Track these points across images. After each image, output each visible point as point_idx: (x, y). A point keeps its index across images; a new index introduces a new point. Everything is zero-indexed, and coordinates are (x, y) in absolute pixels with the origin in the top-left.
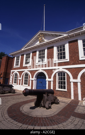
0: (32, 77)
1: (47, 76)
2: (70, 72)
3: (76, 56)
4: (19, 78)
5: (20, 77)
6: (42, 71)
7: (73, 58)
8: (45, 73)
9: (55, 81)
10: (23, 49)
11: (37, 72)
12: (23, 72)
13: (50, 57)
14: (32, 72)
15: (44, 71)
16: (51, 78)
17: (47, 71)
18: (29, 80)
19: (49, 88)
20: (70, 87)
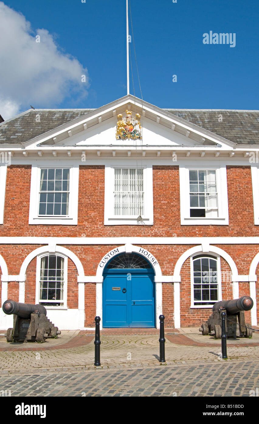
1: (157, 268)
2: (229, 254)
3: (246, 213)
4: (6, 277)
5: (13, 272)
6: (137, 250)
7: (239, 217)
8: (150, 258)
9: (187, 281)
10: (38, 145)
11: (113, 250)
12: (33, 250)
13: (166, 202)
14: (87, 252)
15: (145, 250)
16: (172, 274)
17: (157, 250)
18: (72, 282)
19: (167, 305)
20: (231, 295)
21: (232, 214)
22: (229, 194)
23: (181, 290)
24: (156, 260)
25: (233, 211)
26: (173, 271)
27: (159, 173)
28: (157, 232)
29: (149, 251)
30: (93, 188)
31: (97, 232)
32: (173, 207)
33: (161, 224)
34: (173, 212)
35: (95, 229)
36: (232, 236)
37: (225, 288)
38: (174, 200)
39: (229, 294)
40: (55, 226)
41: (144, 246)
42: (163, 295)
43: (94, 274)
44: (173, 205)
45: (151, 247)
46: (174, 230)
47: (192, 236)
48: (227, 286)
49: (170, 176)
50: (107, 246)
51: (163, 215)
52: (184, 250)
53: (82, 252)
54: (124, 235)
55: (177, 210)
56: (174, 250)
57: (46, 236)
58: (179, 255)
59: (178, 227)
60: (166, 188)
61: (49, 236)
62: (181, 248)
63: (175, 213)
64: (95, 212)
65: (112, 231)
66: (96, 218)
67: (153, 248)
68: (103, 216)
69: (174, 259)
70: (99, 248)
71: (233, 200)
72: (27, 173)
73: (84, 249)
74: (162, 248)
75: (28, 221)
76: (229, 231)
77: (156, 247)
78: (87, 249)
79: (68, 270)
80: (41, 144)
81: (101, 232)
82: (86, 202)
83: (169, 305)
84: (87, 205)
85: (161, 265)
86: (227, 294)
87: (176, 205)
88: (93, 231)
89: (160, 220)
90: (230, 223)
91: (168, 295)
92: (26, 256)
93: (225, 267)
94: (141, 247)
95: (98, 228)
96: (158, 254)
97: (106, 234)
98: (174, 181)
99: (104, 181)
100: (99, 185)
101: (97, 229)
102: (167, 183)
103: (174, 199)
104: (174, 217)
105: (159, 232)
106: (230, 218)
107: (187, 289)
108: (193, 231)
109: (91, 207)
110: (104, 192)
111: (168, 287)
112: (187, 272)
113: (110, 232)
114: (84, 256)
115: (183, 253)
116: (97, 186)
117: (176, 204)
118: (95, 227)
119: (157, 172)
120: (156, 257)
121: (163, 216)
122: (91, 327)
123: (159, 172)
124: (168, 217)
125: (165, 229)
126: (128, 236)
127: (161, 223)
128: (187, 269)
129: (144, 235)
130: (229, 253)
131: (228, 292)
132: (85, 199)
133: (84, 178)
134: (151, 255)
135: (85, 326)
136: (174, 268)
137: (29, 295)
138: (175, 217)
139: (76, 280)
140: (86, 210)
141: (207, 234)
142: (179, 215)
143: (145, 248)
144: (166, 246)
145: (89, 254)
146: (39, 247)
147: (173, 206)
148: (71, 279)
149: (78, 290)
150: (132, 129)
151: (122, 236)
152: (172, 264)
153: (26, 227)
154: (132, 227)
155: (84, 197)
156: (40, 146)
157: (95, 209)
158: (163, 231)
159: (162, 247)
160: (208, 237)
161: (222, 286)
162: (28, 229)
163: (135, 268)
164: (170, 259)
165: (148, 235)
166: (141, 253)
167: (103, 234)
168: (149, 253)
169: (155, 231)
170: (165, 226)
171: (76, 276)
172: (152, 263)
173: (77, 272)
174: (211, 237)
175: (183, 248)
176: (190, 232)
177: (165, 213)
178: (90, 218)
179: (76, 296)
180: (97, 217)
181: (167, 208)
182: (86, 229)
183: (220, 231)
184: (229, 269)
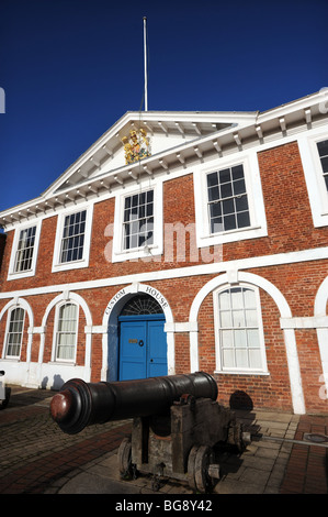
0: (97, 321)
1: (168, 311)
3: (296, 212)
4: (32, 330)
5: (37, 323)
6: (144, 289)
7: (285, 221)
8: (159, 297)
9: (209, 329)
10: (54, 193)
11: (119, 292)
12: (53, 299)
14: (96, 297)
15: (153, 289)
16: (188, 320)
17: (168, 287)
19: (182, 366)
20: (283, 353)
21: (273, 218)
22: (264, 190)
23: (201, 343)
24: (165, 301)
25: (274, 215)
26: (188, 316)
27: (171, 189)
28: (168, 263)
29: (158, 290)
31: (106, 273)
35: (104, 270)
36: (275, 252)
37: (271, 341)
39: (278, 352)
40: (71, 272)
41: (152, 284)
42: (176, 350)
43: (100, 323)
44: (188, 224)
45: (160, 283)
47: (214, 262)
48: (273, 338)
50: (115, 288)
52: (203, 283)
53: (92, 297)
54: (132, 272)
56: (189, 285)
58: (196, 292)
62: (198, 281)
65: (120, 269)
67: (164, 285)
69: (190, 297)
70: (107, 291)
71: (271, 198)
72: (55, 223)
73: (94, 294)
74: (173, 284)
75: (51, 270)
76: (270, 245)
77: (167, 282)
79: (79, 319)
80: (57, 190)
85: (173, 306)
86: (274, 352)
90: (270, 232)
91: (183, 351)
92: (47, 306)
93: (268, 304)
94: (149, 285)
96: (168, 293)
97: (114, 273)
99: (114, 214)
100: (110, 220)
101: (106, 269)
105: (170, 263)
106: (270, 225)
107: (209, 342)
109: (102, 245)
111: (182, 339)
112: (209, 316)
113: (118, 271)
114: (93, 302)
115: (201, 287)
117: (191, 221)
119: (169, 188)
120: (167, 297)
123: (171, 187)
126: (135, 273)
128: (208, 311)
129: (153, 270)
130: (274, 281)
131: (277, 348)
133: (98, 215)
134: (160, 294)
136: (189, 311)
139: (84, 331)
140: (98, 249)
141: (235, 255)
143: (153, 287)
144: (180, 281)
145: (98, 299)
146: (58, 295)
148: (81, 331)
149: (85, 343)
150: (139, 149)
151: (129, 274)
152: (187, 306)
155: (97, 236)
156: (56, 193)
159: (174, 281)
160: (237, 259)
161: (265, 338)
162: (51, 278)
164: (184, 298)
165: (157, 269)
166: (148, 292)
167: (111, 274)
168: (158, 292)
171: (85, 326)
172: (162, 305)
173: (85, 321)
174: (242, 259)
175: (201, 280)
178: (100, 258)
179: (84, 350)
182: (96, 271)
183: (255, 247)
184: (275, 307)
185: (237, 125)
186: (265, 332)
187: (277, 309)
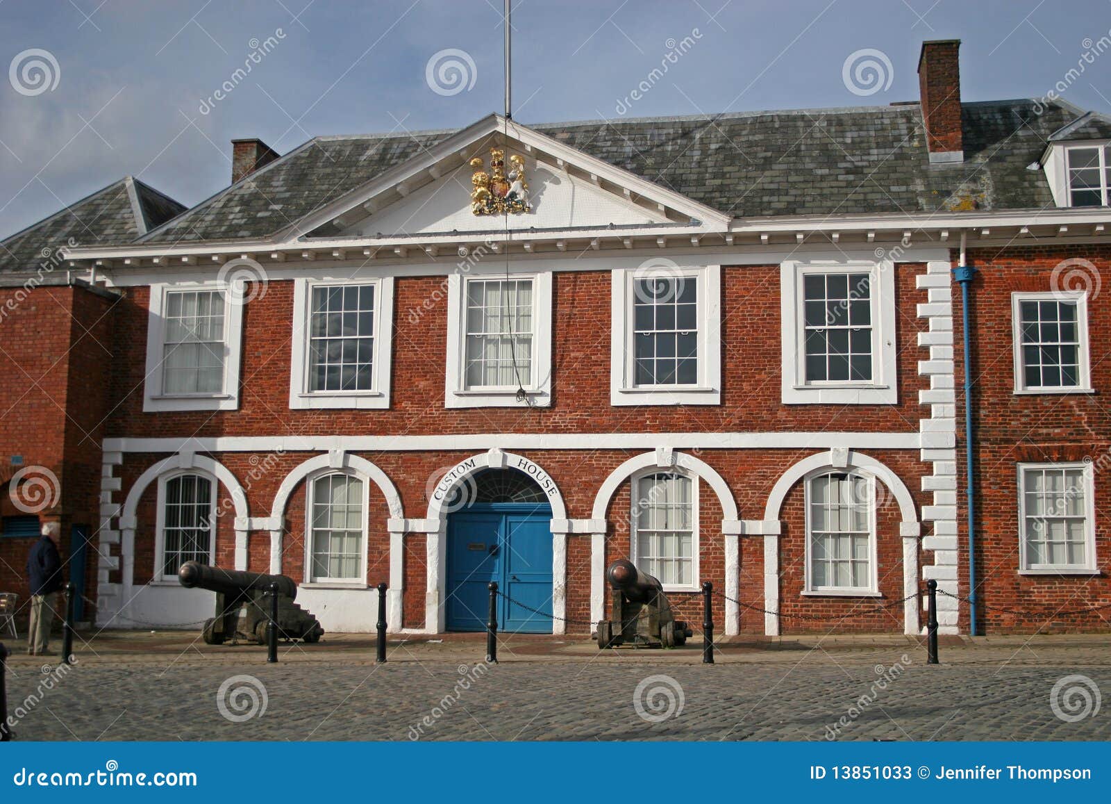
0: (415, 511)
1: (556, 502)
2: (719, 470)
3: (763, 376)
5: (259, 511)
6: (514, 461)
8: (542, 478)
10: (301, 239)
11: (462, 463)
12: (298, 464)
13: (580, 355)
14: (410, 467)
15: (530, 463)
16: (589, 516)
17: (558, 462)
18: (379, 531)
19: (577, 583)
20: (721, 564)
21: (730, 379)
22: (723, 335)
23: (608, 549)
24: (553, 485)
25: (732, 373)
26: (591, 510)
27: (567, 289)
28: (558, 423)
29: (541, 466)
30: (425, 326)
31: (431, 424)
32: (595, 365)
33: (568, 405)
34: (596, 377)
35: (426, 417)
36: (727, 429)
37: (708, 549)
38: (598, 350)
39: (715, 563)
40: (343, 413)
41: (529, 454)
42: (568, 560)
43: (422, 514)
44: (597, 361)
45: (544, 455)
46: (596, 418)
47: (637, 430)
48: (711, 545)
49: (593, 295)
50: (452, 454)
51: (573, 384)
52: (617, 461)
53: (400, 467)
54: (487, 430)
55: (604, 373)
56: (594, 462)
57: (325, 433)
58: (605, 474)
59: (606, 412)
60: (582, 322)
61: (332, 434)
62: (610, 457)
63: (600, 380)
64: (426, 380)
65: (461, 420)
66: (429, 394)
67: (550, 458)
68: (443, 388)
69: (596, 481)
70: (434, 459)
71: (734, 346)
72: (285, 297)
73: (404, 461)
74: (567, 458)
75: (287, 403)
76: (722, 418)
77: (556, 454)
78: (409, 460)
79: (370, 505)
80: (307, 235)
81: (440, 424)
82: (408, 358)
83: (582, 583)
84: (410, 365)
85: (565, 494)
86: (710, 563)
87: (602, 361)
88: (424, 421)
89: (568, 395)
90: (724, 399)
91: (579, 561)
92: (284, 477)
93: (710, 500)
94: (524, 455)
95: (433, 414)
96: (557, 472)
97: (450, 427)
98: (600, 306)
99: (446, 311)
100: (437, 321)
101: (430, 417)
102: (586, 310)
103: (599, 348)
104: (598, 387)
105: (563, 422)
106: (724, 389)
107: (622, 548)
108: (640, 419)
109: (418, 369)
110: (445, 335)
111: (577, 544)
112: (624, 511)
113: (458, 424)
114: (402, 476)
115: (615, 468)
116: (432, 322)
117: (602, 357)
118: (426, 413)
119: (564, 286)
120: (555, 478)
121: (572, 387)
122: (416, 628)
123: (568, 286)
124: (585, 387)
125: (577, 415)
126: (495, 432)
127: (568, 401)
128: (623, 504)
129: (530, 430)
130: (720, 468)
131: (714, 558)
132: (408, 351)
133: (405, 305)
134: (544, 473)
135: (403, 626)
136: (593, 502)
137: (290, 560)
138: (600, 387)
139: (386, 527)
140: (409, 375)
141: (671, 425)
142: (608, 384)
143: (531, 459)
144: (579, 454)
145: (414, 471)
146: (311, 457)
147: (596, 363)
148: (376, 527)
149: (388, 549)
150: (506, 191)
151: (483, 432)
152: (590, 494)
153: (285, 415)
154: (504, 411)
155: (405, 347)
156: (306, 241)
157: (427, 372)
158: (572, 419)
159: (569, 454)
160: (673, 432)
161: (701, 545)
162: (289, 420)
163: (516, 501)
164: (585, 482)
165: (539, 429)
166: (521, 468)
167: (442, 428)
168: (539, 469)
169: (554, 419)
170: (579, 408)
171: (387, 518)
172: (546, 490)
173: (388, 510)
174: (680, 432)
175: (616, 458)
176: (631, 422)
177: (579, 380)
178: (416, 394)
179: (386, 561)
180: (430, 390)
181: (583, 369)
182: (408, 418)
183: (698, 419)
184: (717, 504)
185: (698, 223)
186: (702, 537)
187: (720, 509)
